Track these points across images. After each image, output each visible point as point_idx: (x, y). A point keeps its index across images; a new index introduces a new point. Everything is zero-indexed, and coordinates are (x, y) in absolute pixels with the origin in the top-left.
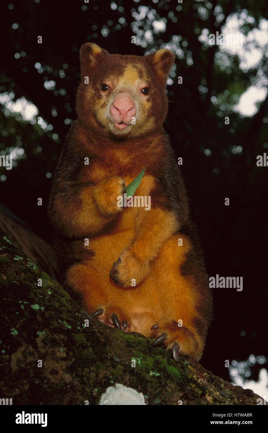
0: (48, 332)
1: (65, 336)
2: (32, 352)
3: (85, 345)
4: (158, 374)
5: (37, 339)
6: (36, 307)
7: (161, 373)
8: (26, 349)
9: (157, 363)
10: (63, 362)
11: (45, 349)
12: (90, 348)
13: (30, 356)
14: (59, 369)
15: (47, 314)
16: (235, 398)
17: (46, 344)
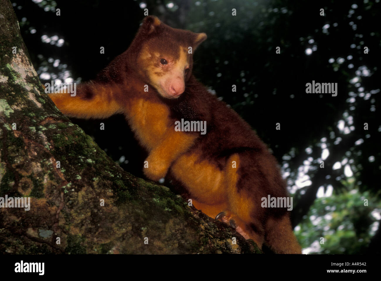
0: (100, 178)
1: (111, 181)
2: (92, 191)
3: (124, 188)
4: (170, 210)
5: (94, 183)
6: (90, 161)
7: (172, 209)
8: (88, 189)
9: (169, 202)
10: (112, 199)
11: (99, 189)
12: (127, 191)
13: (90, 194)
14: (109, 203)
15: (97, 166)
16: (217, 228)
17: (100, 186)
